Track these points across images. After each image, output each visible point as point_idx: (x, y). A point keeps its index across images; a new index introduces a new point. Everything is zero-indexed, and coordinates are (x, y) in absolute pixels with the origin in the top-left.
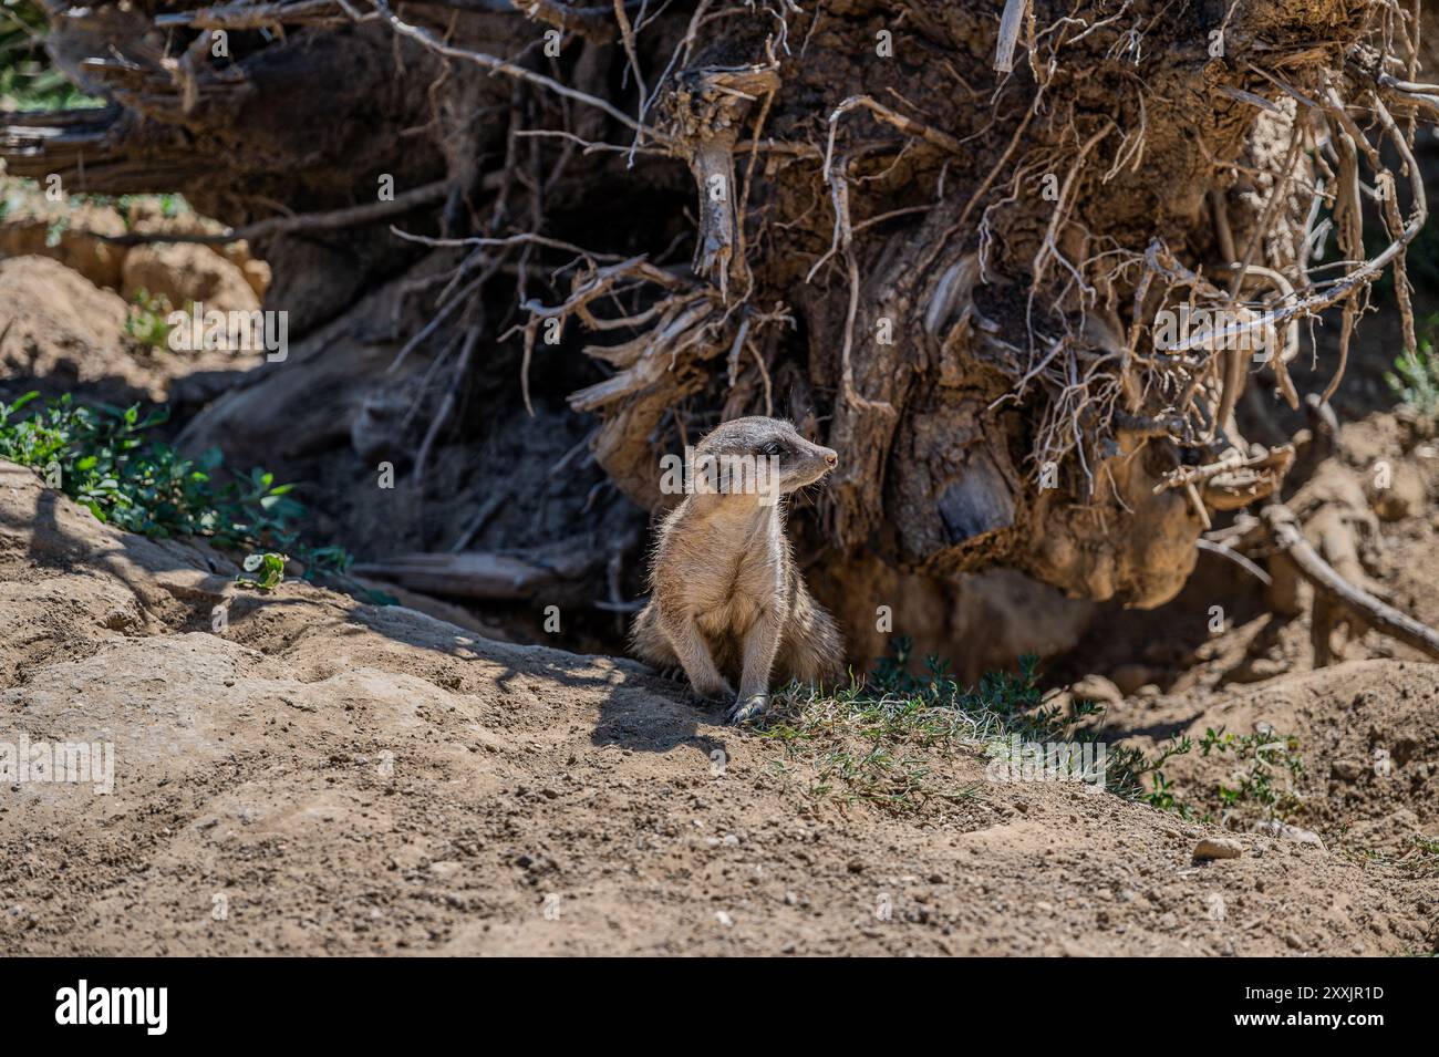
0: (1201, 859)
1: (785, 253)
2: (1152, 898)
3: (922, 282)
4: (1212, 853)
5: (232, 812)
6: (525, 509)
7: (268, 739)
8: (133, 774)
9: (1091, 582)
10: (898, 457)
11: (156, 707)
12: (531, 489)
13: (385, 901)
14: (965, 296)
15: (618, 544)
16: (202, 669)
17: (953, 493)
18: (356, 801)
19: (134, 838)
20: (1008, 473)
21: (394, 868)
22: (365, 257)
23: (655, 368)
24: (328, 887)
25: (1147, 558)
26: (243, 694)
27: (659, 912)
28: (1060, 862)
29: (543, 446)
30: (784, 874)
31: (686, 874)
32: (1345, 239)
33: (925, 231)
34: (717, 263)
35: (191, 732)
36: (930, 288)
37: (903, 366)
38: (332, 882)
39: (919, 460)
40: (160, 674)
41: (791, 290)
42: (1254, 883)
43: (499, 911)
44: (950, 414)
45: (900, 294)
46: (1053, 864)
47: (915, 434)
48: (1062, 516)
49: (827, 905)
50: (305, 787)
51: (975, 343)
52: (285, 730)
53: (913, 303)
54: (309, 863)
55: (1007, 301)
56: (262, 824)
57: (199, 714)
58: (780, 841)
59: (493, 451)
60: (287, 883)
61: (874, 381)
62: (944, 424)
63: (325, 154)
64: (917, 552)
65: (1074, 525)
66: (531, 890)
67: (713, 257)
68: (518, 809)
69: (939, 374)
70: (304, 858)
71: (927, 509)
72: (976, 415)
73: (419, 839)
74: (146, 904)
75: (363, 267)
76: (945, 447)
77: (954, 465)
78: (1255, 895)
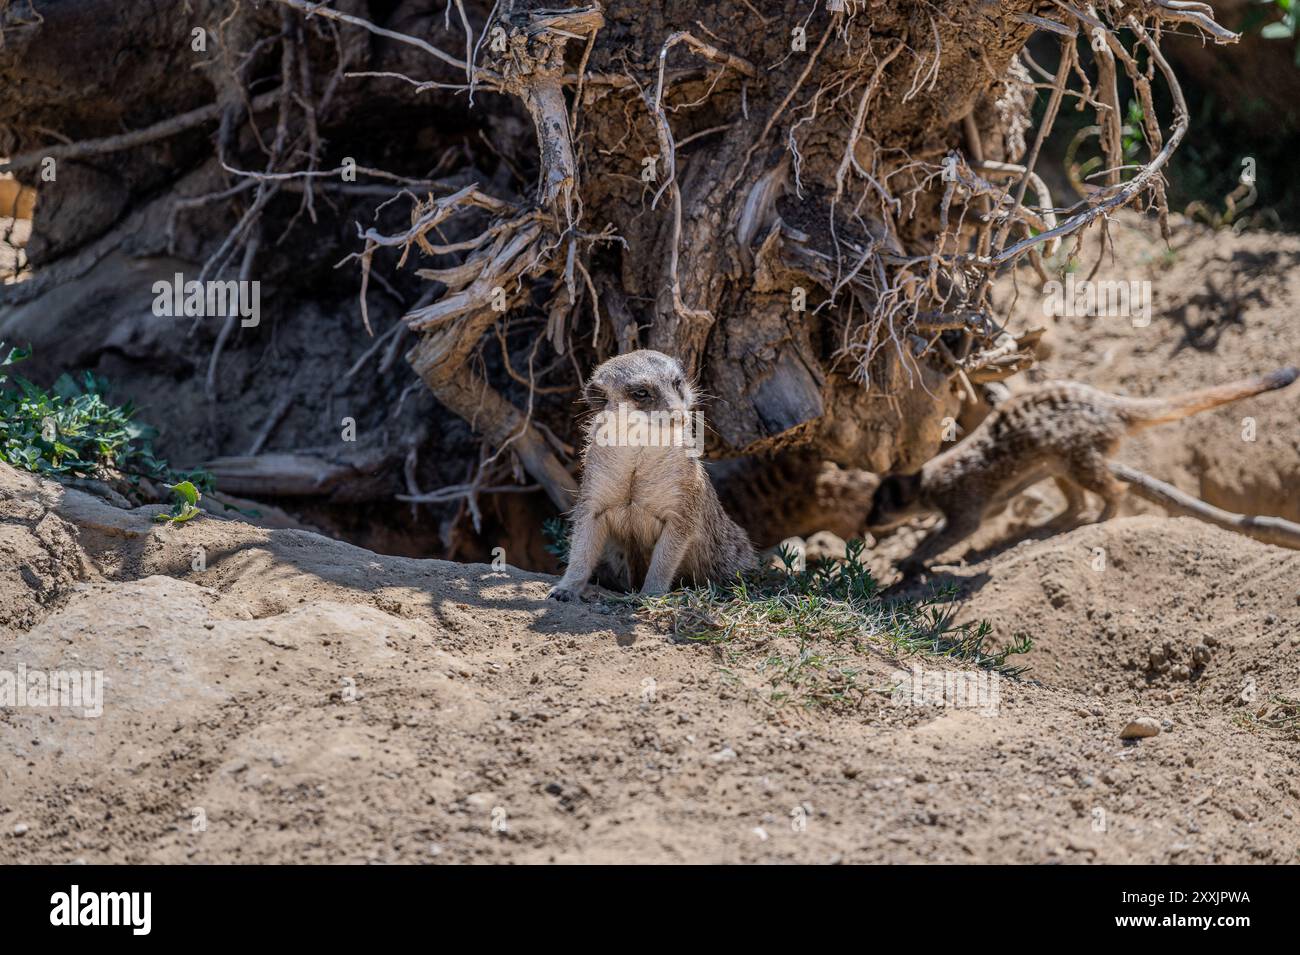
0: (1130, 739)
1: (599, 175)
2: (1108, 781)
3: (731, 198)
4: (1139, 733)
5: (259, 756)
6: (312, 408)
7: (262, 679)
8: (146, 723)
9: (873, 459)
10: (712, 358)
11: (148, 654)
12: (318, 390)
13: (438, 836)
14: (771, 209)
15: (411, 439)
16: (180, 613)
17: (766, 389)
18: (371, 737)
19: (166, 785)
20: (813, 368)
21: (432, 802)
22: (128, 175)
24: (380, 825)
25: (921, 433)
26: (225, 637)
27: (701, 832)
28: (1013, 752)
29: (324, 349)
30: (791, 785)
31: (703, 791)
32: (1108, 141)
33: (728, 149)
34: (561, 193)
35: (187, 677)
36: (739, 203)
37: (717, 275)
38: (381, 820)
39: (734, 360)
40: (143, 621)
41: (604, 208)
42: (1183, 759)
43: (549, 840)
44: (760, 317)
45: (712, 210)
46: (1008, 754)
47: (727, 337)
48: (846, 400)
49: (841, 812)
50: (319, 726)
51: (787, 253)
52: (275, 669)
53: (724, 218)
54: (352, 802)
55: (808, 211)
56: (293, 765)
57: (190, 658)
58: (771, 751)
59: (276, 353)
60: (337, 823)
61: (694, 291)
62: (755, 326)
63: (102, 85)
64: (733, 444)
65: (857, 407)
66: (570, 817)
67: (558, 187)
68: (520, 735)
69: (753, 281)
70: (346, 797)
71: (743, 405)
72: (783, 316)
73: (444, 772)
74: (208, 851)
75: (127, 185)
76: (757, 347)
77: (766, 363)
78: (1188, 771)
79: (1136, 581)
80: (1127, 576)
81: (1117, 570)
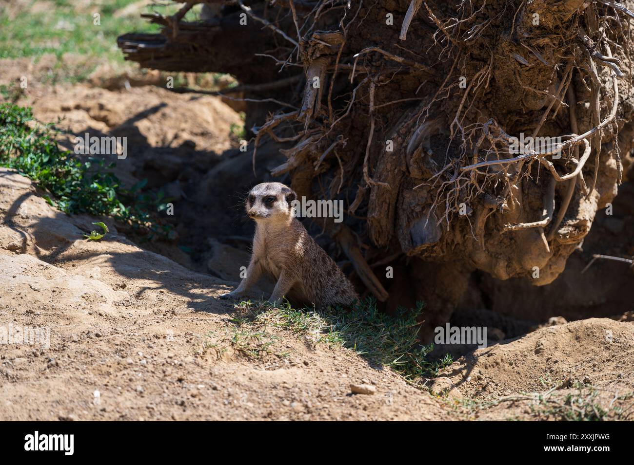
1: (360, 114)
3: (409, 131)
10: (398, 208)
17: (417, 226)
23: (296, 160)
33: (416, 108)
34: (305, 116)
37: (398, 167)
39: (404, 210)
44: (418, 191)
47: (403, 198)
51: (424, 160)
52: (22, 298)
53: (403, 140)
61: (385, 173)
62: (414, 195)
67: (304, 113)
68: (77, 340)
69: (410, 172)
71: (406, 232)
72: (429, 192)
76: (413, 205)
77: (417, 213)
79: (581, 348)
80: (578, 345)
81: (576, 341)
